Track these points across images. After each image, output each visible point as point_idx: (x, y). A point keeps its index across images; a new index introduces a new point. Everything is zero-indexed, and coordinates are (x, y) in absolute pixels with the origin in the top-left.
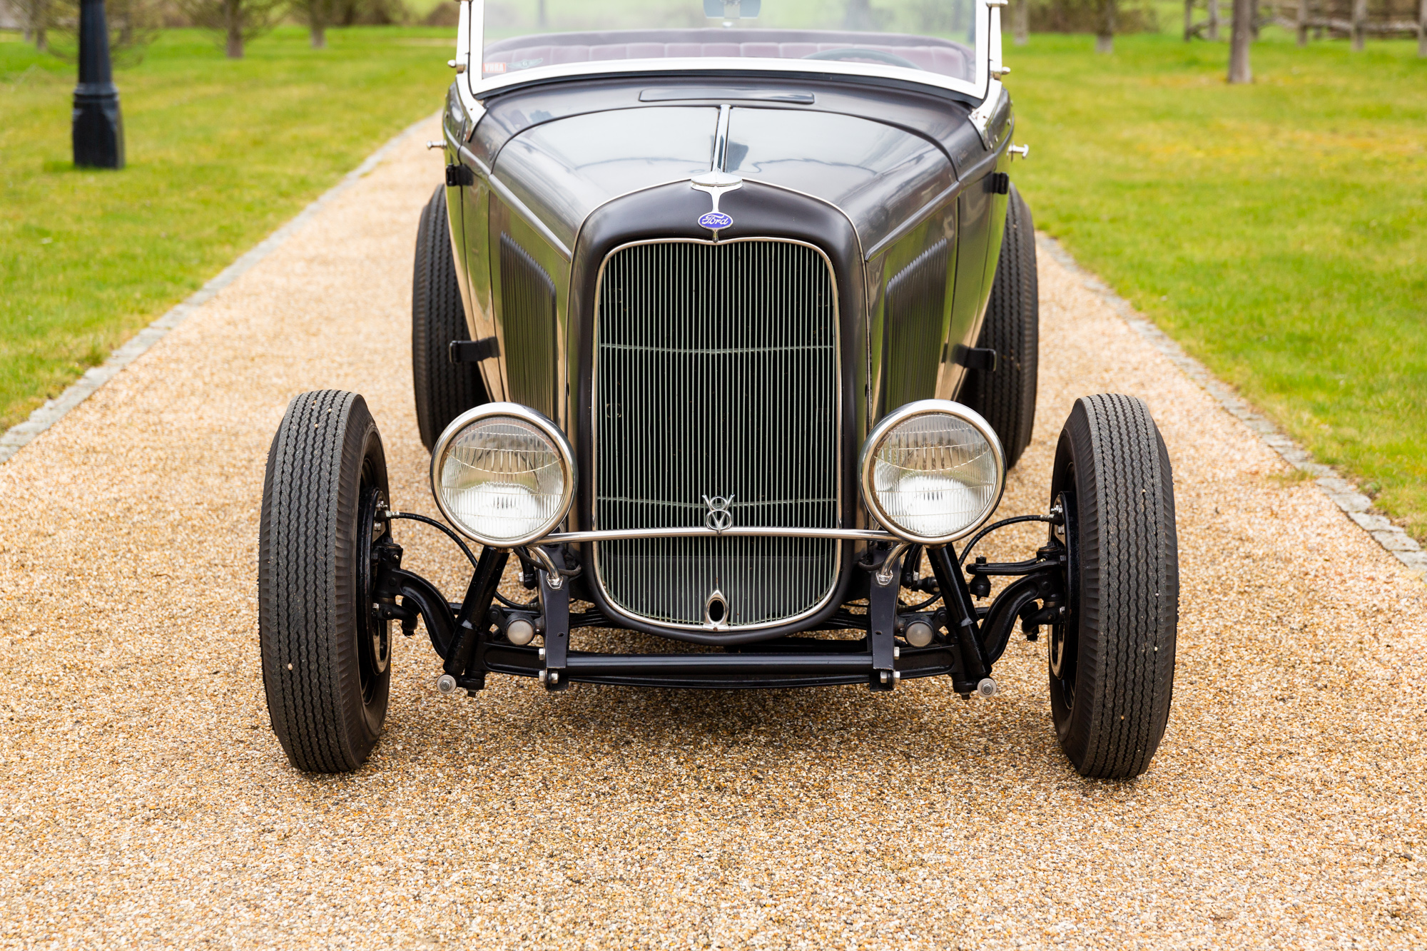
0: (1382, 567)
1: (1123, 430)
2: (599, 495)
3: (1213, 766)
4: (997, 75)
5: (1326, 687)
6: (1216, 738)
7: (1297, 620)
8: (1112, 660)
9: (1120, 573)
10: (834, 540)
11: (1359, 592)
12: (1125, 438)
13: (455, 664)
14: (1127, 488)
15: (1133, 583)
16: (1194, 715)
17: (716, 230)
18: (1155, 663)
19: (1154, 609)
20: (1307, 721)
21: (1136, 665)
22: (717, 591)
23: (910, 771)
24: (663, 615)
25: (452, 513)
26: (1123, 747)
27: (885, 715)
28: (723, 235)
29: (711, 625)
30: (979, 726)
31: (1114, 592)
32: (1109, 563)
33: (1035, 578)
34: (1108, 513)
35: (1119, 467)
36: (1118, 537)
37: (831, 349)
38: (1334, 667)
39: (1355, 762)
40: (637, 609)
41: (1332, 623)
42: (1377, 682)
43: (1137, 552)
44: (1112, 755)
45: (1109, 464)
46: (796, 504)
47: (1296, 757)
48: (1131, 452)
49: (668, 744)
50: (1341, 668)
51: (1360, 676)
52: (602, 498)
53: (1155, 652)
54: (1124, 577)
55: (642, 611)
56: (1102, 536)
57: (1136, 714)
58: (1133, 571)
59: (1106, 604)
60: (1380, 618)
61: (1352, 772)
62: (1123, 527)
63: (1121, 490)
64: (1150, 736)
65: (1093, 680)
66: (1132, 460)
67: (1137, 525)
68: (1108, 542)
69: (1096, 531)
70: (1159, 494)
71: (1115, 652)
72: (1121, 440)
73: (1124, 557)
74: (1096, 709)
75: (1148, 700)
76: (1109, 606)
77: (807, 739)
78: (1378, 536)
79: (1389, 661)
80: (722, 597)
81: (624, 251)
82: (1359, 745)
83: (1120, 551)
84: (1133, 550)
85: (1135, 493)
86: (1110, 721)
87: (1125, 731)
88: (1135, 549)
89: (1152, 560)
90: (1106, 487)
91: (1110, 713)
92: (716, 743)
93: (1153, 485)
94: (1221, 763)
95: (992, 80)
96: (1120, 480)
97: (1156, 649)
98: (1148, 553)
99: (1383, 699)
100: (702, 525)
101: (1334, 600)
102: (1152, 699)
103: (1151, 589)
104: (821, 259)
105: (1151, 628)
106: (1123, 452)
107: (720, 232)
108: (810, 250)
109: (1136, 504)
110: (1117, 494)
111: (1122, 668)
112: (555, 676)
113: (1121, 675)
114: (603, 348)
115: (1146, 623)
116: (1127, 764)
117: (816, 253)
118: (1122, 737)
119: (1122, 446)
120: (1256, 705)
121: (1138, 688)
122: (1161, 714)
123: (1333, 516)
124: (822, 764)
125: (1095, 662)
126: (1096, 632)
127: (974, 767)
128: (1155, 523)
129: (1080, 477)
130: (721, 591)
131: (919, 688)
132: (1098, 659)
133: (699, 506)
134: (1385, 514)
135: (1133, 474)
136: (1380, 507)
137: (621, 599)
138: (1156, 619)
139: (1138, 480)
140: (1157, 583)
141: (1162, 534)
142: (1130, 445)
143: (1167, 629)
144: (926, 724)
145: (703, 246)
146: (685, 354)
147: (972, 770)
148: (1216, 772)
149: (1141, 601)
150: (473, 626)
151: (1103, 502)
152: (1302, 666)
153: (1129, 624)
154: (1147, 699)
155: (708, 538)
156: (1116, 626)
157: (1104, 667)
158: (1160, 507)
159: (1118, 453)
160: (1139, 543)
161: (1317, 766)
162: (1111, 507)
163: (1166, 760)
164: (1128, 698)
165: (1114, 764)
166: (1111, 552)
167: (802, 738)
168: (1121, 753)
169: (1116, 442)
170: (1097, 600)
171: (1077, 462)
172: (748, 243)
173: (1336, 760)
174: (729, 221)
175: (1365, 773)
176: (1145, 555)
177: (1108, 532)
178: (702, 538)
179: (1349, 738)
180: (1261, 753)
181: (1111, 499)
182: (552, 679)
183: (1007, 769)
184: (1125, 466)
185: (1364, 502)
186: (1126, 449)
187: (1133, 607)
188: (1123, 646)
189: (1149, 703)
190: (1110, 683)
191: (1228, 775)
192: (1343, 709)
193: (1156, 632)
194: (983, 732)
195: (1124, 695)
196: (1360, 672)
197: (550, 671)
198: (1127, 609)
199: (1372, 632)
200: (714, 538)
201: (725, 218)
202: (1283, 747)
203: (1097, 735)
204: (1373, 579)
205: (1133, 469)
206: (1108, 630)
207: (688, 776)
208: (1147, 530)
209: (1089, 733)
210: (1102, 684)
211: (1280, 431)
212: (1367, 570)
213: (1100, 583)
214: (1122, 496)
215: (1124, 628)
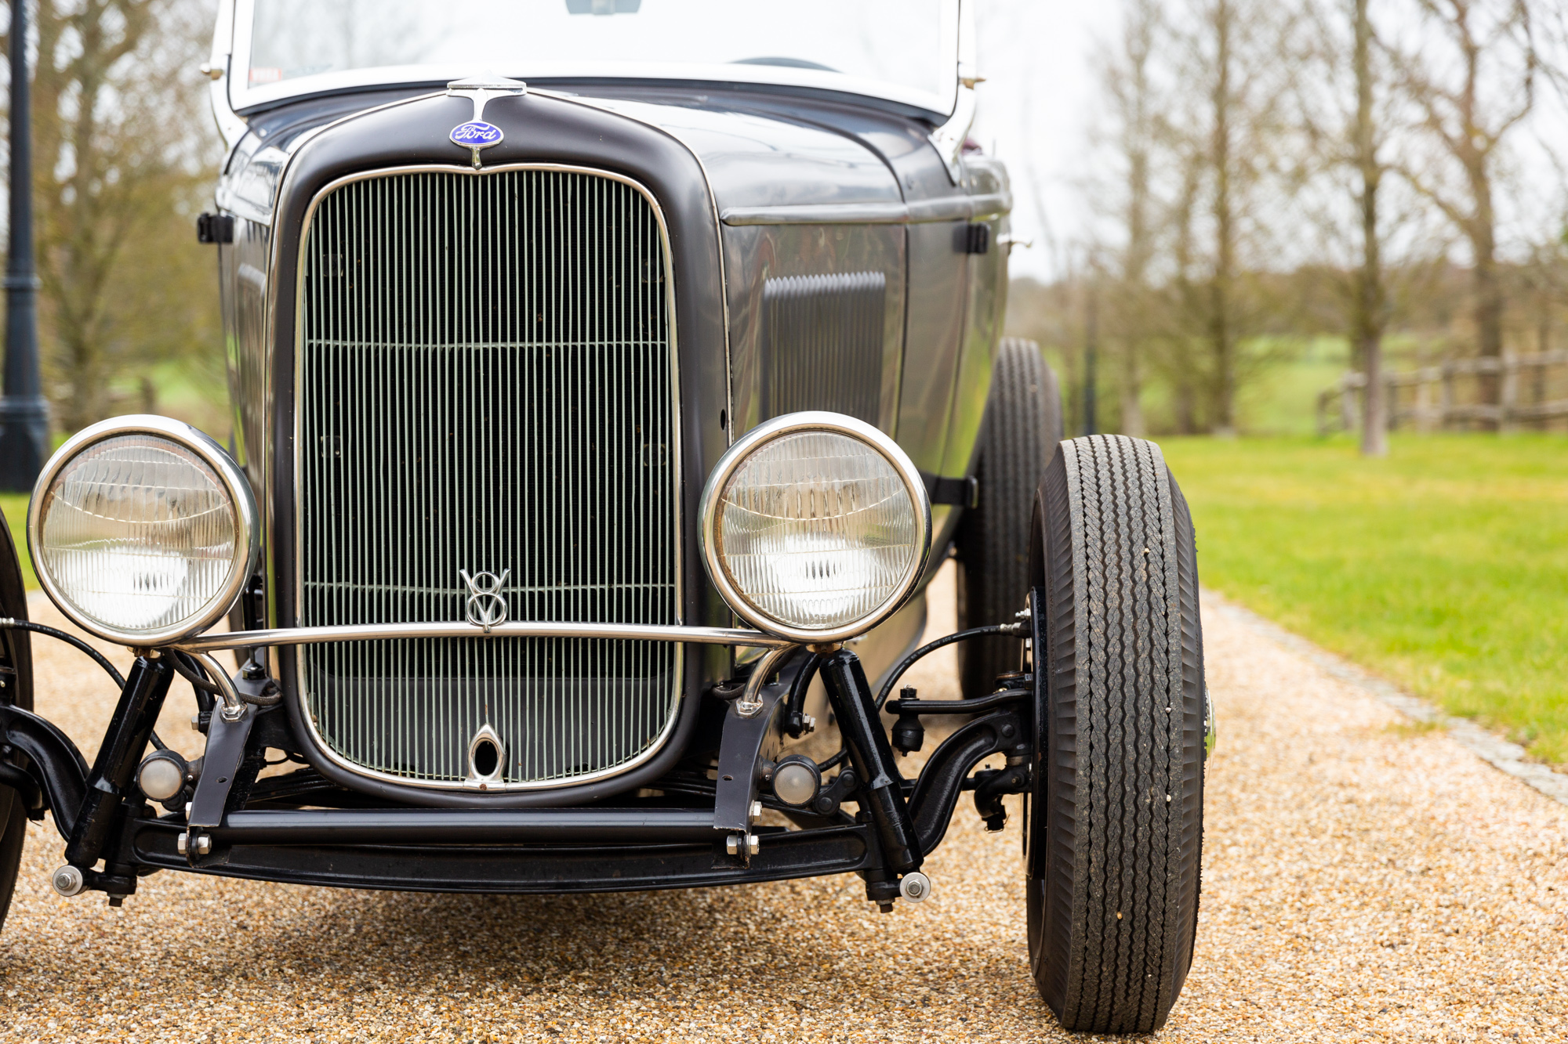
0: (1540, 812)
1: (1117, 469)
2: (306, 579)
3: (1278, 1022)
4: (969, 83)
5: (1457, 932)
6: (1284, 990)
7: (1418, 862)
8: (1098, 816)
9: (1108, 674)
10: (672, 644)
11: (1508, 836)
12: (1119, 478)
13: (84, 848)
14: (1120, 547)
15: (1129, 690)
16: (1254, 963)
17: (476, 147)
18: (1167, 822)
19: (1163, 733)
20: (1428, 969)
21: (1137, 826)
22: (487, 727)
23: (798, 1024)
24: (405, 769)
25: (60, 590)
26: (1123, 970)
27: (781, 961)
28: (490, 157)
29: (476, 781)
30: (921, 974)
31: (1099, 704)
32: (1091, 660)
33: (992, 719)
34: (1089, 583)
35: (1108, 516)
36: (1105, 619)
37: (663, 347)
38: (1470, 910)
39: (1500, 1015)
40: (364, 759)
41: (1468, 866)
42: (1535, 927)
43: (1135, 642)
44: (1106, 984)
45: (1092, 512)
46: (611, 591)
47: (1409, 1010)
48: (1128, 497)
49: (433, 990)
50: (1480, 912)
51: (1509, 921)
52: (310, 584)
53: (1168, 804)
54: (1115, 681)
55: (372, 762)
56: (1080, 619)
57: (1142, 909)
58: (1129, 671)
59: (1087, 725)
60: (1538, 861)
61: (1494, 1028)
62: (1113, 603)
63: (1111, 549)
64: (1167, 950)
65: (1071, 852)
66: (1129, 508)
67: (1135, 601)
68: (1090, 628)
69: (1072, 613)
70: (1171, 556)
71: (1103, 802)
72: (1113, 481)
73: (1114, 649)
74: (1077, 902)
75: (1160, 884)
76: (1092, 727)
77: (649, 987)
78: (1533, 783)
79: (1552, 905)
80: (494, 737)
81: (341, 189)
82: (1506, 997)
83: (1108, 641)
84: (1129, 639)
85: (1132, 554)
86: (1099, 922)
87: (1124, 939)
88: (1132, 638)
89: (1159, 656)
90: (1086, 546)
91: (1100, 907)
92: (506, 990)
93: (1161, 543)
94: (1290, 1018)
95: (962, 87)
96: (1110, 535)
97: (1169, 798)
98: (1152, 645)
99: (1543, 947)
100: (463, 618)
101: (1471, 843)
102: (1165, 884)
103: (1158, 701)
104: (645, 203)
105: (1159, 764)
106: (1115, 497)
107: (483, 150)
108: (627, 187)
109: (1134, 570)
110: (1105, 555)
111: (1114, 830)
112: (204, 842)
113: (1114, 841)
114: (311, 346)
115: (1152, 757)
116: (1133, 1001)
117: (636, 193)
118: (1120, 950)
119: (1114, 488)
120: (1349, 953)
121: (1143, 864)
122: (1182, 914)
123: (1473, 766)
124: (662, 1015)
125: (1071, 821)
126: (1073, 771)
127: (899, 1020)
128: (1165, 598)
129: (1049, 538)
130: (492, 725)
131: (843, 932)
132: (1075, 816)
133: (457, 592)
134: (1545, 762)
135: (1129, 526)
136: (1536, 754)
137: (341, 745)
138: (1168, 749)
139: (1138, 535)
140: (1168, 691)
141: (1175, 614)
142: (1127, 488)
143: (1187, 768)
144: (840, 971)
145: (459, 176)
146: (434, 352)
147: (896, 1023)
148: (1281, 1028)
149: (1142, 719)
150: (113, 786)
151: (1083, 567)
152: (1422, 910)
153: (1123, 757)
154: (1157, 884)
155: (471, 639)
156: (1103, 761)
157: (1086, 828)
158: (1172, 575)
159: (1107, 497)
160: (1139, 627)
161: (1441, 1021)
162: (1095, 574)
163: (1204, 1014)
164: (1127, 881)
165: (1113, 1003)
166: (1094, 642)
167: (641, 985)
168: (1122, 979)
169: (1105, 483)
170: (1073, 720)
171: (1047, 519)
172: (529, 173)
173: (1471, 1015)
174: (498, 134)
175: (1516, 1030)
176: (1148, 646)
177: (1090, 612)
178: (463, 639)
179: (1491, 989)
180: (1354, 1006)
181: (1095, 563)
182: (198, 846)
183: (950, 1024)
184: (1117, 515)
185: (1516, 751)
186: (1120, 493)
187: (1130, 728)
188: (1115, 794)
189: (1161, 891)
190: (1097, 856)
191: (1299, 1032)
192: (1483, 957)
193: (1168, 770)
194: (927, 981)
195: (1120, 876)
196: (1509, 915)
197: (195, 832)
198: (1119, 733)
199: (1527, 874)
200: (480, 639)
201: (491, 129)
202: (1387, 999)
203: (1080, 948)
204: (1527, 824)
205: (1130, 519)
206: (1091, 767)
207: (444, 1028)
208: (1151, 608)
209: (1068, 946)
210: (1083, 857)
211: (1403, 690)
212: (1520, 816)
213: (1077, 691)
214: (1111, 559)
215: (1115, 762)
